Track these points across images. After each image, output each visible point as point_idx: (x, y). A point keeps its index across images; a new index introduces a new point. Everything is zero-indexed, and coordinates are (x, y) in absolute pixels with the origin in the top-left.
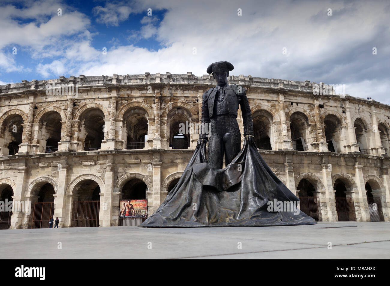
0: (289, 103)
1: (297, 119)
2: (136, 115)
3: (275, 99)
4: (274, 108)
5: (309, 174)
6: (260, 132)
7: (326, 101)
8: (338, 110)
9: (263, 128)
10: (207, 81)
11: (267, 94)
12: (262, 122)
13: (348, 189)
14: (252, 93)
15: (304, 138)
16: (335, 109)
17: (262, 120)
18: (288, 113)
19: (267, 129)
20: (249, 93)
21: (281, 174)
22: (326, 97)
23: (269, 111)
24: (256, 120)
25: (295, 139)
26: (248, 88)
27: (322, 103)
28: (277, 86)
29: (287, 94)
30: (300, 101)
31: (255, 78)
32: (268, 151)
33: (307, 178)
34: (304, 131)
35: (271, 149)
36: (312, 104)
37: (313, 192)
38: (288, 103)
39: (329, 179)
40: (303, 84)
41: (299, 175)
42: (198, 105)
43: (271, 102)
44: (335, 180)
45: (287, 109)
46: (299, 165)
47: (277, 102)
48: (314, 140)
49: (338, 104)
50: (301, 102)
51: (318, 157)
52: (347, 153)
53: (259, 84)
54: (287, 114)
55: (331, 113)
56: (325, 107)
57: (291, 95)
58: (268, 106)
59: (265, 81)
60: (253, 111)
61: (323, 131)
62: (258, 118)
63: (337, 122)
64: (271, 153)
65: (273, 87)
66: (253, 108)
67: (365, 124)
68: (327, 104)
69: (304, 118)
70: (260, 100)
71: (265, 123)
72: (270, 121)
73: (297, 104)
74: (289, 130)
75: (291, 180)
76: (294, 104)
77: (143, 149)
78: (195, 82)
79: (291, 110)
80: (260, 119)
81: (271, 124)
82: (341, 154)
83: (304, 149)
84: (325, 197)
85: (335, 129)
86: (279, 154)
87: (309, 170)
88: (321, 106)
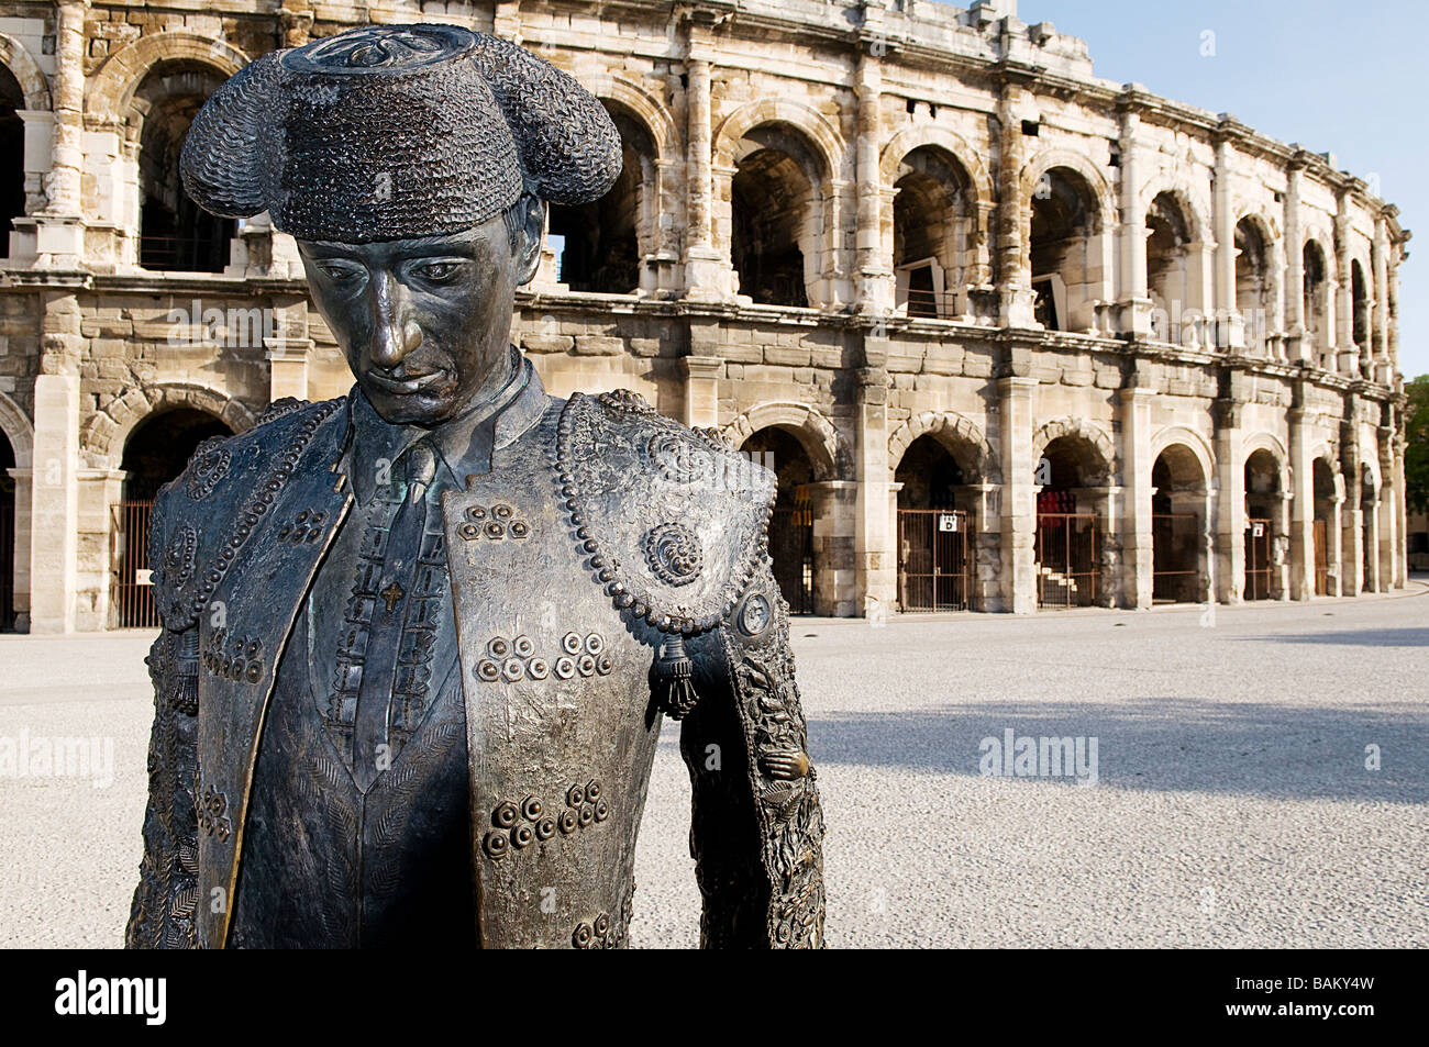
0: (899, 103)
2: (186, 103)
3: (841, 79)
4: (832, 123)
5: (949, 416)
6: (764, 224)
7: (1051, 107)
8: (1092, 151)
9: (776, 207)
11: (809, 55)
12: (778, 179)
13: (1086, 480)
14: (741, 40)
15: (944, 261)
16: (1083, 146)
18: (893, 148)
19: (796, 212)
20: (731, 41)
21: (836, 413)
22: (1054, 90)
23: (812, 133)
24: (748, 169)
25: (903, 264)
26: (729, 17)
27: (1034, 118)
28: (855, 21)
29: (893, 62)
30: (943, 100)
32: (791, 315)
33: (941, 434)
34: (947, 230)
35: (805, 305)
36: (994, 116)
38: (894, 104)
41: (908, 420)
43: (821, 92)
44: (1047, 442)
45: (889, 129)
46: (913, 377)
47: (848, 94)
48: (985, 273)
49: (1098, 125)
50: (950, 102)
51: (990, 350)
54: (885, 152)
55: (1064, 160)
56: (1042, 130)
57: (912, 67)
58: (808, 110)
60: (743, 125)
61: (1023, 237)
62: (763, 159)
64: (802, 323)
66: (744, 116)
67: (1187, 219)
68: (1051, 120)
69: (952, 177)
70: (778, 76)
71: (787, 186)
72: (811, 180)
73: (934, 108)
74: (889, 224)
75: (876, 442)
76: (922, 110)
77: (222, 272)
79: (906, 134)
80: (770, 165)
81: (814, 194)
82: (1081, 341)
83: (940, 310)
84: (999, 513)
85: (1071, 233)
86: (837, 331)
87: (949, 401)
88: (1030, 129)
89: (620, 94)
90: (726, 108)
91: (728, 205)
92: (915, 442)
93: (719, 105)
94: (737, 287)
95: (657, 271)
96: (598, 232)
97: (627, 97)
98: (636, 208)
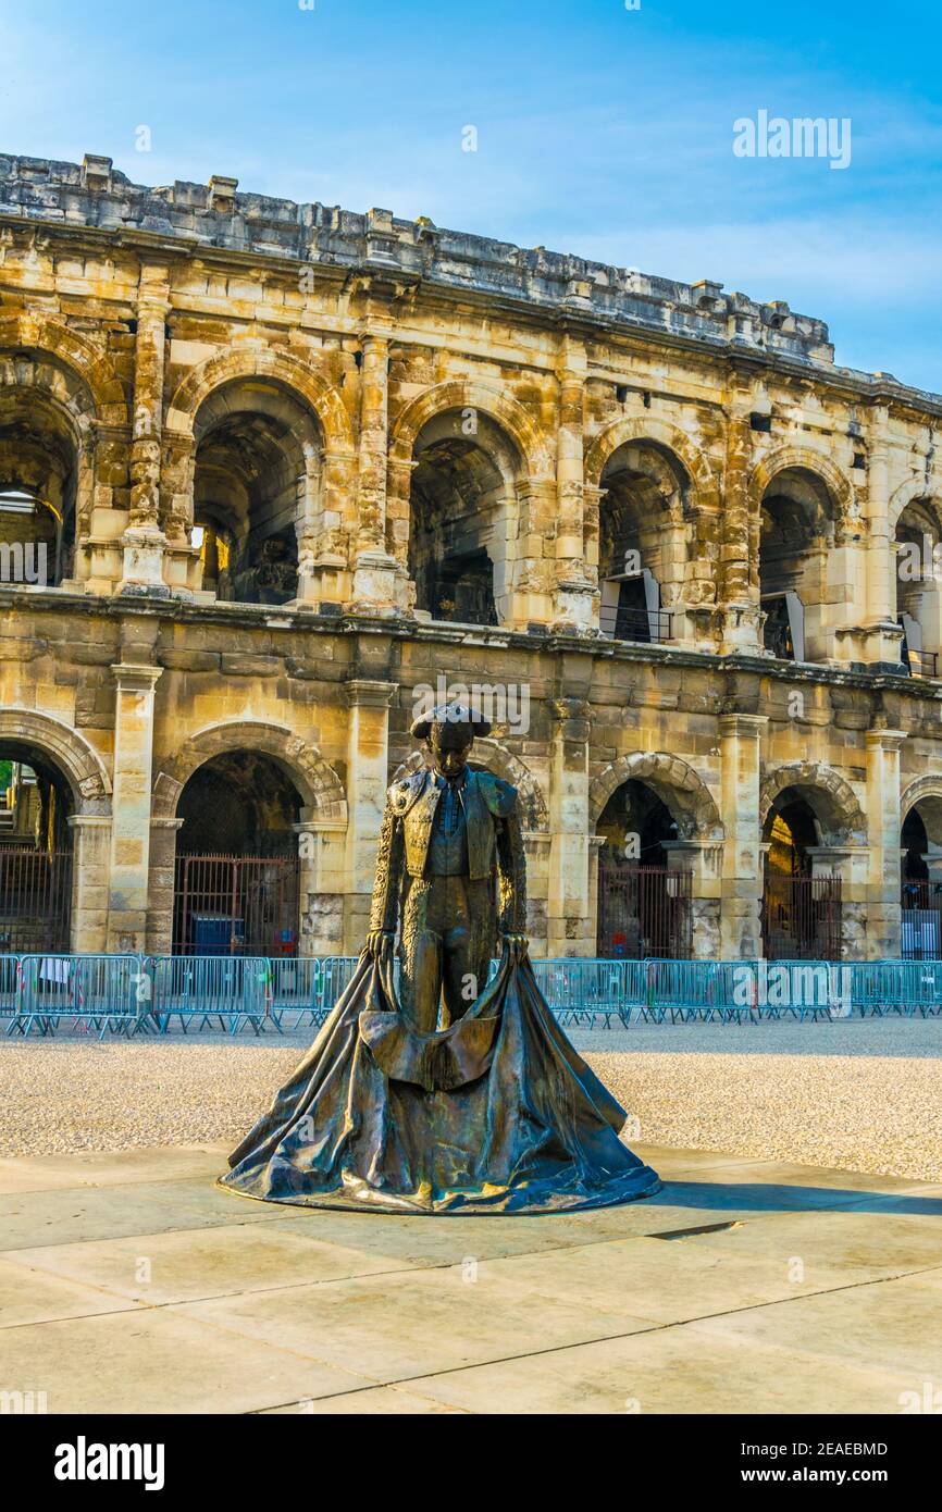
0: (607, 390)
1: (637, 475)
3: (542, 361)
4: (530, 411)
5: (661, 757)
6: (446, 524)
7: (785, 399)
8: (834, 450)
9: (461, 505)
10: (191, 221)
11: (504, 333)
12: (463, 473)
13: (824, 837)
14: (426, 314)
15: (659, 573)
16: (822, 444)
17: (464, 462)
18: (599, 443)
19: (485, 513)
20: (414, 315)
21: (529, 752)
22: (788, 380)
23: (505, 423)
24: (431, 459)
25: (614, 573)
26: (412, 289)
27: (764, 407)
28: (559, 296)
29: (601, 342)
30: (660, 387)
31: (454, 235)
32: (477, 634)
33: (651, 778)
34: (665, 537)
35: (494, 621)
36: (718, 407)
37: (665, 844)
38: (601, 391)
39: (750, 790)
40: (685, 298)
41: (613, 759)
42: (133, 349)
43: (517, 375)
44: (776, 792)
45: (596, 419)
46: (619, 710)
47: (550, 378)
48: (707, 590)
49: (840, 418)
50: (667, 390)
51: (712, 679)
52: (846, 668)
53: (469, 271)
54: (591, 445)
55: (800, 460)
56: (776, 427)
57: (623, 350)
58: (502, 396)
59: (502, 261)
60: (425, 412)
61: (750, 551)
63: (820, 510)
64: (491, 644)
65: (536, 293)
66: (427, 401)
68: (789, 413)
69: (669, 477)
70: (467, 356)
71: (474, 481)
72: (504, 473)
73: (647, 397)
74: (594, 530)
75: (575, 787)
76: (633, 399)
78: (125, 220)
79: (616, 426)
80: (456, 457)
81: (509, 491)
82: (818, 672)
83: (654, 631)
84: (718, 875)
85: (807, 543)
86: (531, 652)
87: (662, 740)
88: (759, 423)
89: (283, 372)
90: (408, 391)
91: (405, 503)
92: (622, 788)
93: (398, 387)
94: (414, 601)
95: (320, 578)
96: (247, 525)
97: (290, 376)
98: (297, 503)
